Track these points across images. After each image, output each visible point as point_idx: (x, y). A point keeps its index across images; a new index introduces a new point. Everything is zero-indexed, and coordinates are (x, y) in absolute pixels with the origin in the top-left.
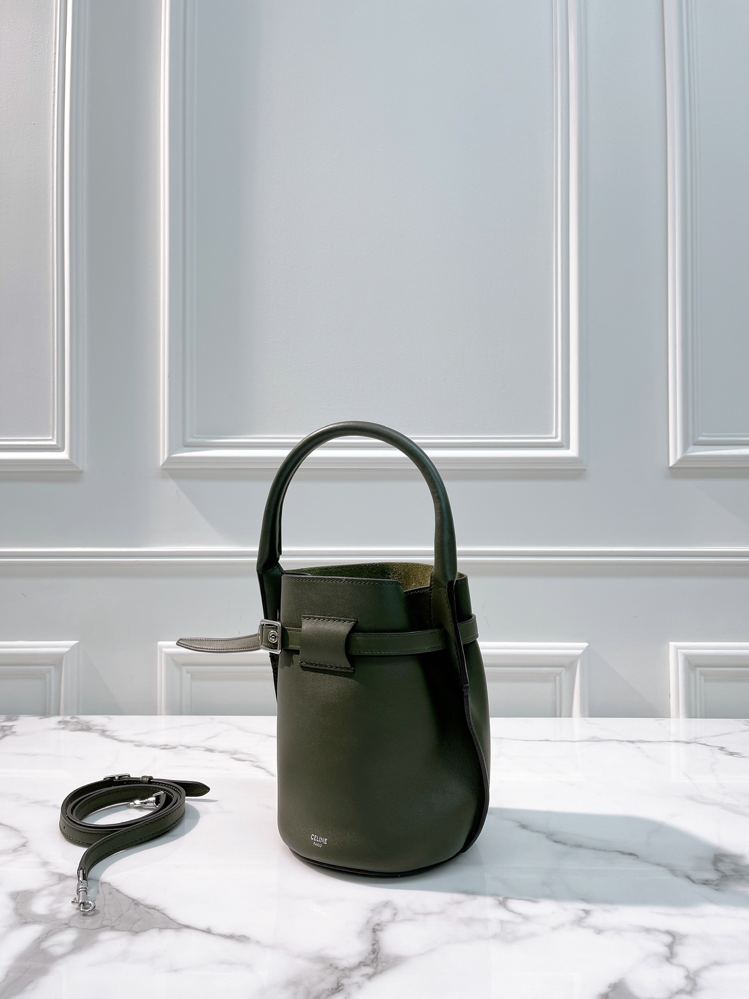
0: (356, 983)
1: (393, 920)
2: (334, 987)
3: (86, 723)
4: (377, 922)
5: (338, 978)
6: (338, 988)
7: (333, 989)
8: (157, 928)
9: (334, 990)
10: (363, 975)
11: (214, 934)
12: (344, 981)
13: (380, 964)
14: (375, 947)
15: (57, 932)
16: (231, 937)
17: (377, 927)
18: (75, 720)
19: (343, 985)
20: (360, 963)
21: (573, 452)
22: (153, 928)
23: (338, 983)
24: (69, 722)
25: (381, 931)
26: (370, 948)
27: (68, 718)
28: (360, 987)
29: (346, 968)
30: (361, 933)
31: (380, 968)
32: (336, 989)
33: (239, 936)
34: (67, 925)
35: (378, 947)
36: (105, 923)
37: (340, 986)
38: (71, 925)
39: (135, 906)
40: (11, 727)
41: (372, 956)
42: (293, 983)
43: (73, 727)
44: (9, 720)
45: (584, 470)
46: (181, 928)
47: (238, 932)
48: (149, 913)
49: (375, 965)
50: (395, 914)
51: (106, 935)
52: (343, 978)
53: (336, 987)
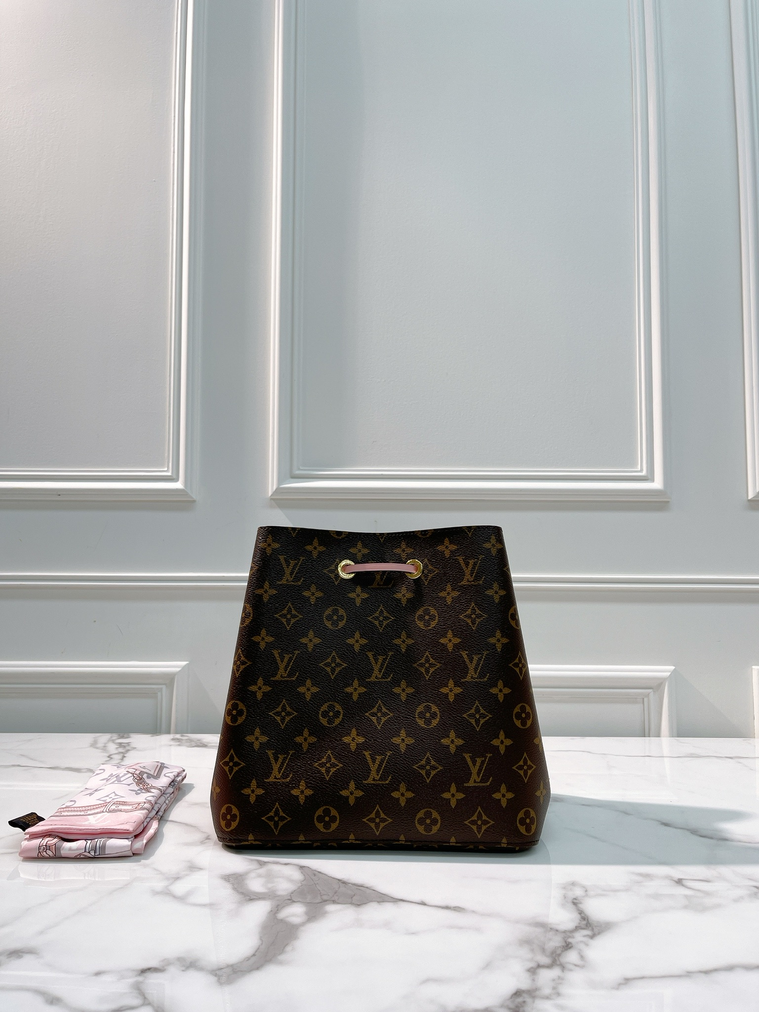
0: (581, 942)
1: (587, 895)
2: (563, 945)
3: (198, 740)
4: (574, 897)
5: (564, 938)
6: (568, 946)
7: (563, 946)
8: (374, 901)
9: (565, 947)
10: (585, 936)
11: (429, 906)
12: (570, 940)
13: (594, 927)
14: (582, 915)
15: (284, 906)
16: (447, 908)
17: (575, 901)
18: (186, 738)
19: (570, 943)
20: (576, 927)
21: (657, 484)
22: (372, 901)
23: (566, 942)
24: (182, 739)
25: (581, 903)
26: (579, 916)
27: (178, 736)
28: (587, 945)
29: (566, 931)
30: (563, 906)
31: (596, 930)
33: (454, 907)
34: (290, 900)
35: (585, 915)
36: (325, 898)
38: (294, 900)
39: (344, 885)
40: (128, 744)
41: (584, 922)
42: (526, 942)
43: (188, 744)
44: (122, 737)
45: (668, 502)
46: (396, 902)
47: (453, 904)
48: (360, 889)
49: (590, 928)
50: (586, 891)
51: (331, 908)
52: (568, 938)
53: (564, 944)
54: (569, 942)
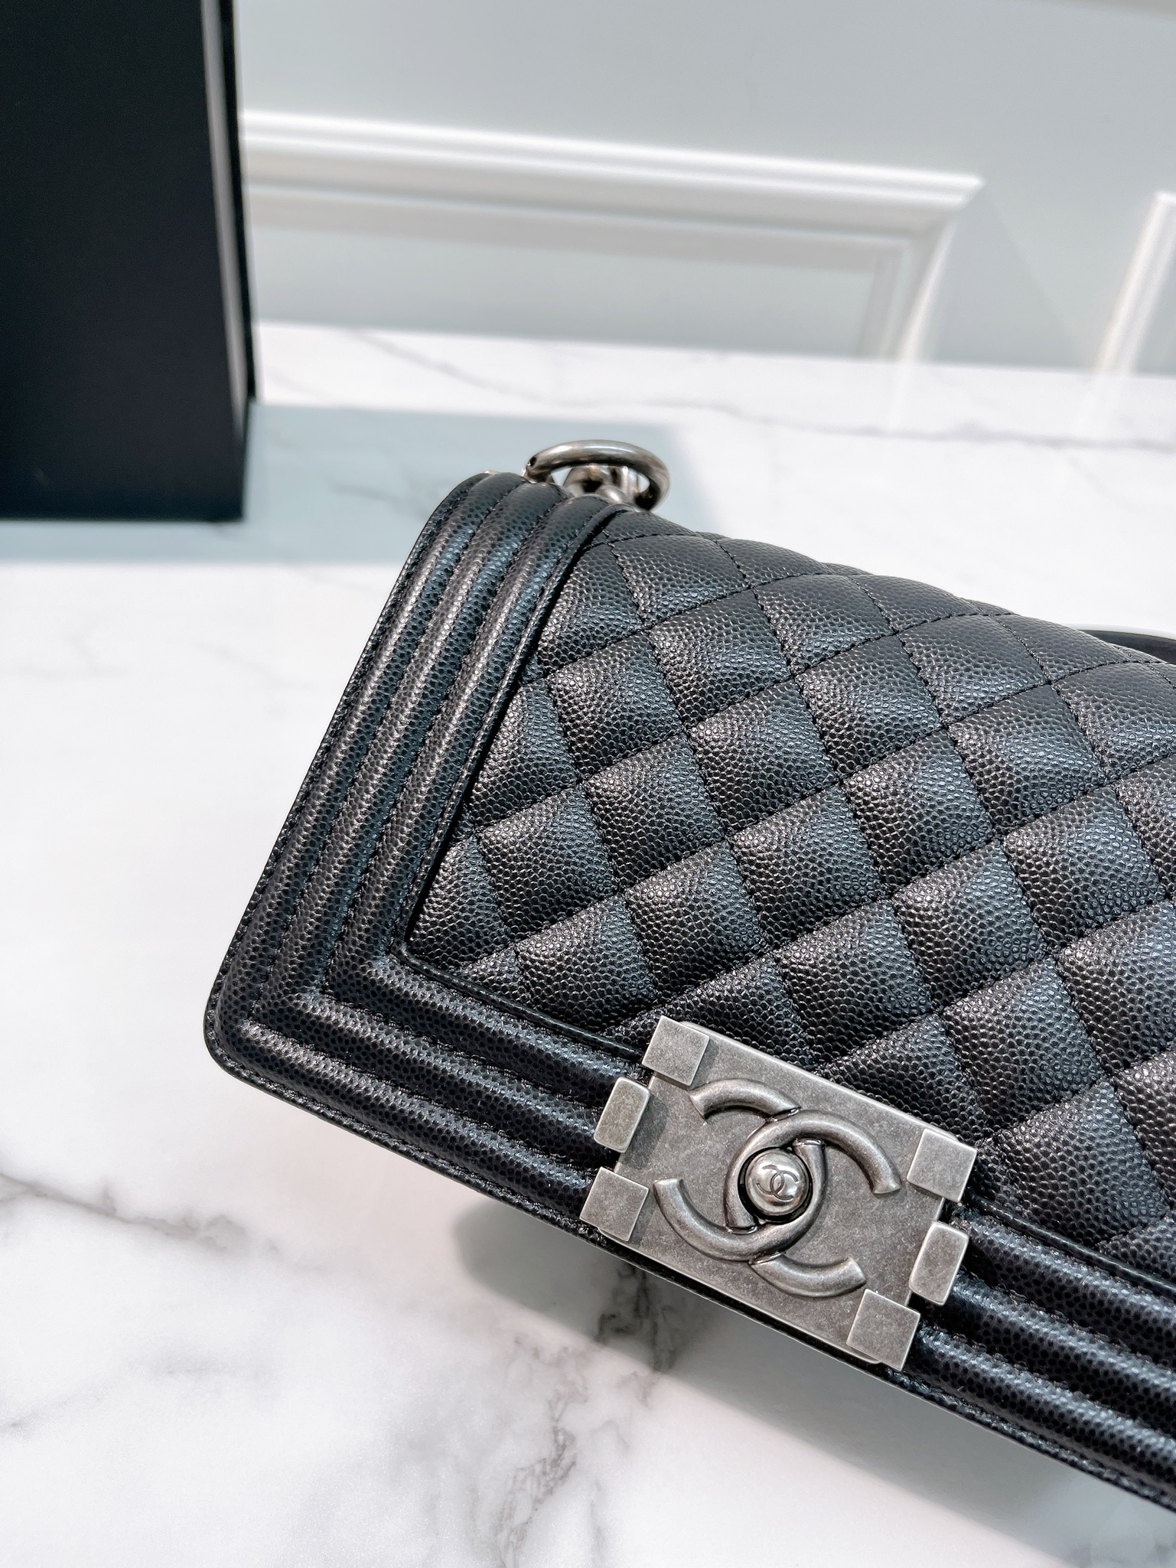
0: (609, 1424)
2: (545, 1454)
5: (551, 1405)
6: (559, 1462)
7: (544, 1462)
9: (548, 1467)
10: (623, 1385)
11: (126, 1221)
13: (660, 1321)
19: (571, 1438)
23: (556, 1432)
28: (625, 1445)
32: (556, 1462)
37: (564, 1447)
49: (647, 1325)
52: (566, 1404)
53: (548, 1451)
54: (565, 1433)
